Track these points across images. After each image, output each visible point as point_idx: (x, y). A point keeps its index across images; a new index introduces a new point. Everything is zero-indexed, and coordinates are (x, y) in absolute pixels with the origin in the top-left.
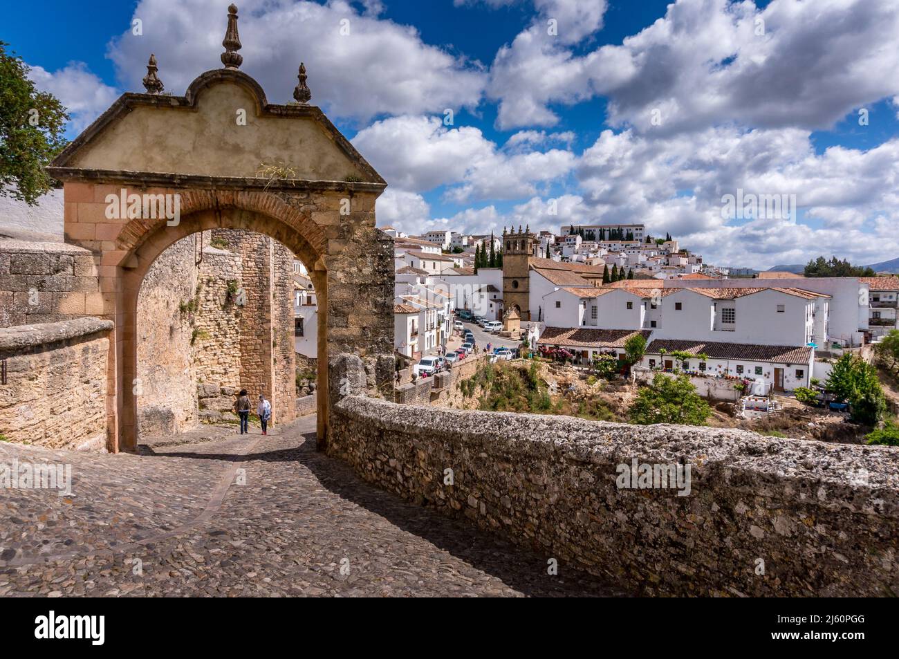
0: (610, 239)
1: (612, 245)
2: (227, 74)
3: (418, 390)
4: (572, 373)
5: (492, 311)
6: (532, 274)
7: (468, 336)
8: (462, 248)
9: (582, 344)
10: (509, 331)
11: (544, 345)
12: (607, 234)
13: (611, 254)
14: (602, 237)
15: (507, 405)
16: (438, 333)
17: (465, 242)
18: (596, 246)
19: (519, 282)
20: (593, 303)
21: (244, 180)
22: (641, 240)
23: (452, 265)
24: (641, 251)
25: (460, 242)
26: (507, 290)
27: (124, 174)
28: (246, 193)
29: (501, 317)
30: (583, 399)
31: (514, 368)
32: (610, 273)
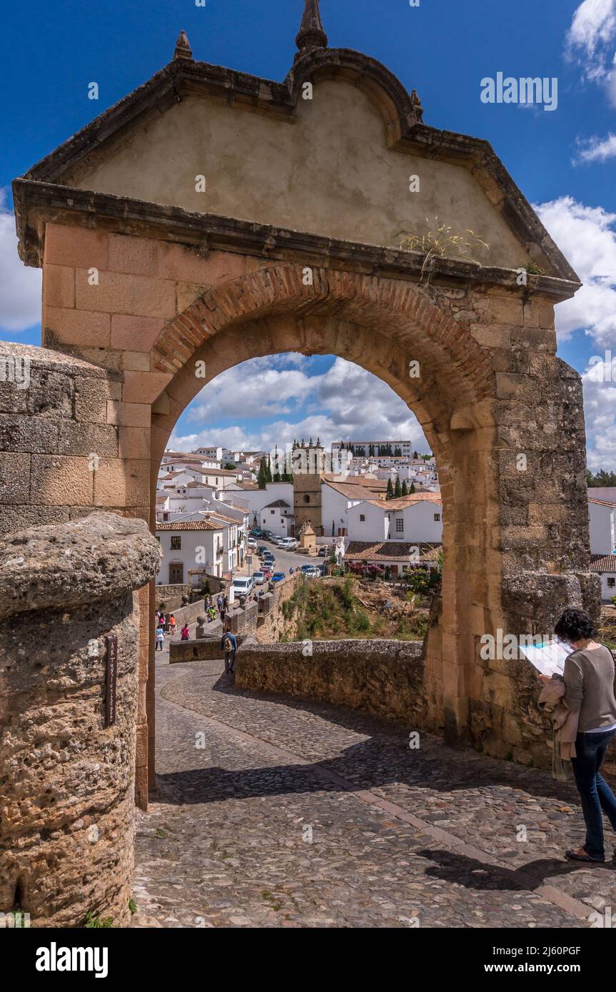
0: (379, 455)
1: (382, 460)
2: (350, 60)
3: (247, 616)
4: (384, 589)
5: (284, 527)
6: (324, 487)
7: (266, 553)
8: (234, 464)
9: (392, 558)
10: (306, 547)
11: (350, 561)
12: (376, 450)
13: (381, 470)
14: (372, 453)
15: (324, 627)
16: (238, 551)
17: (237, 458)
18: (367, 462)
19: (311, 496)
20: (398, 516)
21: (382, 252)
22: (409, 456)
23: (234, 480)
24: (410, 467)
25: (231, 458)
26: (298, 505)
27: (177, 214)
28: (375, 279)
29: (295, 532)
30: (400, 616)
31: (327, 586)
32: (394, 486)
